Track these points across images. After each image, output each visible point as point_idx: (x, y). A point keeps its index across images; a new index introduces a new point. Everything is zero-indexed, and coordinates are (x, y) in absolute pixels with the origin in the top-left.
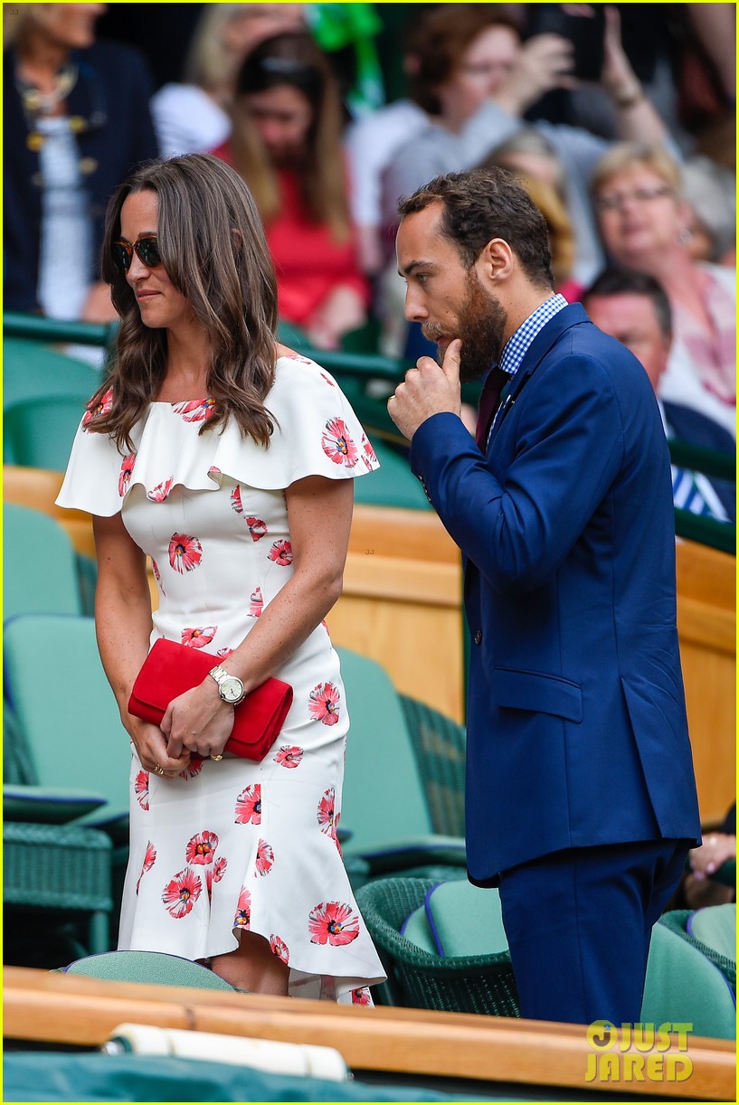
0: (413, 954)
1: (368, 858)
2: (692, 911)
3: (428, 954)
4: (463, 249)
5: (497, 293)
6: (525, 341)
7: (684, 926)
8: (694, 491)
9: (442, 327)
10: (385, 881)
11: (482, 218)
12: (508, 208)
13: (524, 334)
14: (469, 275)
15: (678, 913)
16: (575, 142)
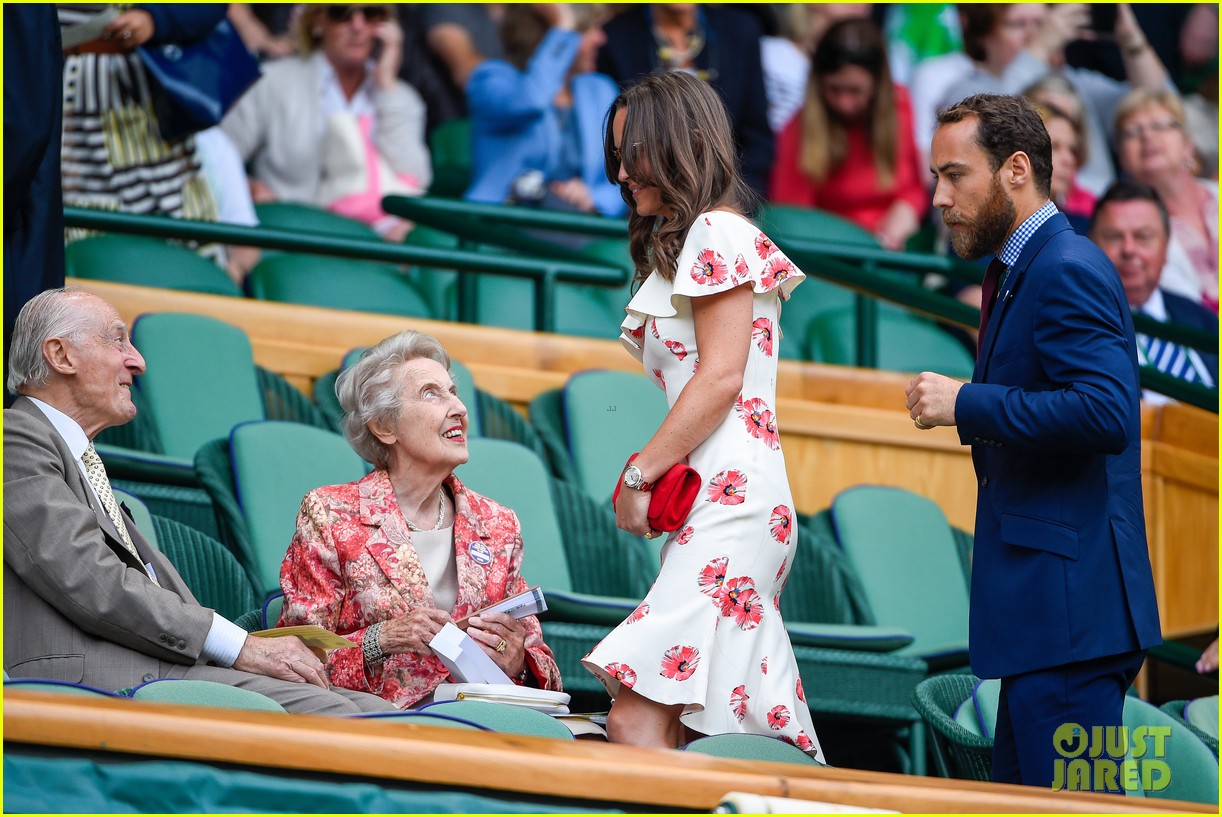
0: (963, 736)
1: (927, 659)
2: (1187, 701)
3: (975, 736)
4: (992, 156)
5: (1012, 196)
6: (1023, 236)
7: (1181, 714)
8: (1188, 364)
9: (962, 215)
10: (940, 677)
11: (1010, 133)
12: (1029, 128)
13: (1024, 230)
14: (994, 178)
15: (1176, 702)
16: (1094, 84)
